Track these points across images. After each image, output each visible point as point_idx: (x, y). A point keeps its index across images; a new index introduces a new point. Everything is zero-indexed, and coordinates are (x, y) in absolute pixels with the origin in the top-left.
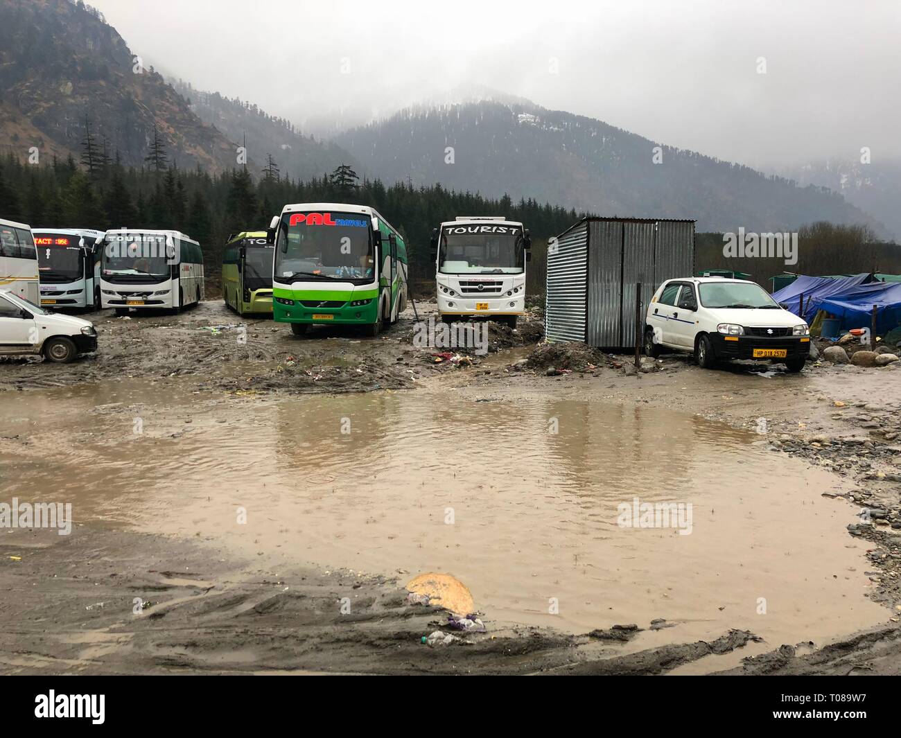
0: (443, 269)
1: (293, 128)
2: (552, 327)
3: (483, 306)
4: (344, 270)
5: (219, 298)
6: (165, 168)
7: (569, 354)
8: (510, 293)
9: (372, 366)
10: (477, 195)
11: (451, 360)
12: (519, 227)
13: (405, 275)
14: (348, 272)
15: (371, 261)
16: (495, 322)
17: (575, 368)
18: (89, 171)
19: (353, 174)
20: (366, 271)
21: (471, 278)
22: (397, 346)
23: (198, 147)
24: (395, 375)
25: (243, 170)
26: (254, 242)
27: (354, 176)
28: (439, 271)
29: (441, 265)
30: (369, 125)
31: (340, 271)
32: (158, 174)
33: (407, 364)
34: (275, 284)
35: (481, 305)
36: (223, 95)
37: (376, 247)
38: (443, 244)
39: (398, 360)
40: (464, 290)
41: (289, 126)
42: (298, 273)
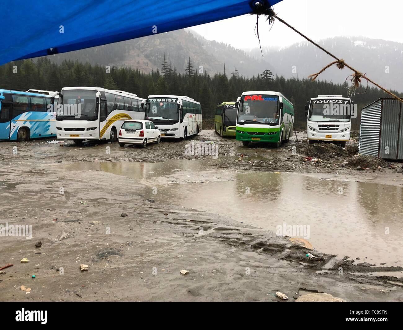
0: (311, 119)
1: (245, 54)
2: (362, 148)
3: (329, 136)
4: (266, 120)
5: (213, 129)
6: (192, 73)
7: (368, 161)
8: (342, 131)
9: (276, 161)
10: (331, 82)
11: (312, 160)
12: (349, 100)
13: (293, 121)
14: (267, 120)
15: (278, 116)
16: (334, 144)
17: (371, 167)
18: (164, 75)
19: (271, 74)
20: (275, 120)
21: (324, 123)
22: (287, 153)
23: (206, 64)
24: (286, 165)
25: (224, 73)
26: (229, 106)
27: (272, 74)
28: (309, 120)
29: (310, 117)
30: (280, 50)
31: (264, 120)
32: (190, 76)
33: (291, 161)
34: (237, 125)
35: (328, 136)
36: (217, 41)
37: (280, 110)
38: (311, 108)
39: (287, 159)
40: (320, 129)
41: (244, 53)
42: (246, 121)
